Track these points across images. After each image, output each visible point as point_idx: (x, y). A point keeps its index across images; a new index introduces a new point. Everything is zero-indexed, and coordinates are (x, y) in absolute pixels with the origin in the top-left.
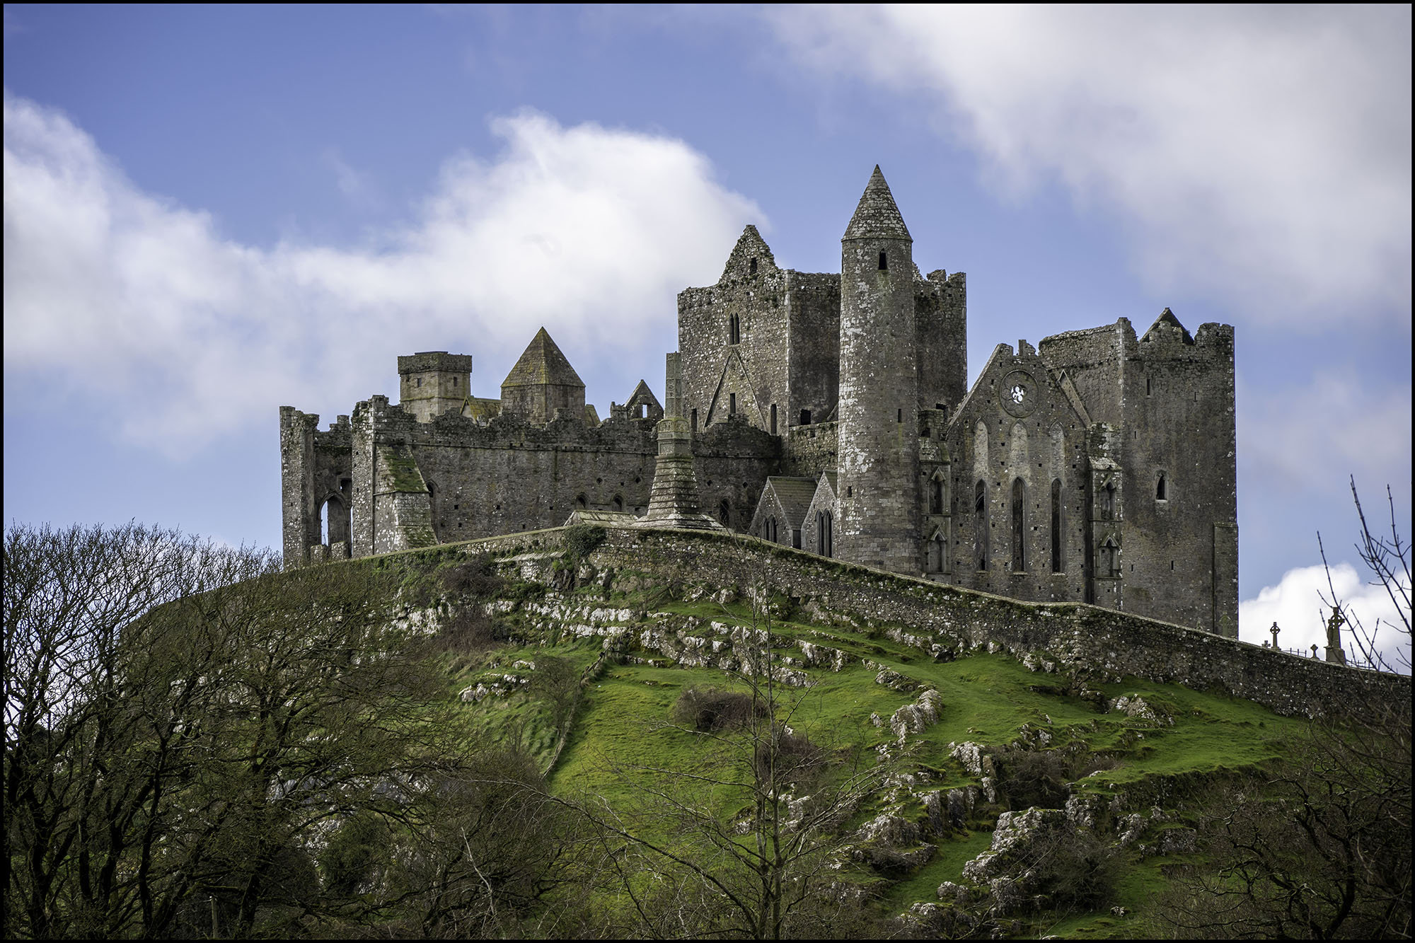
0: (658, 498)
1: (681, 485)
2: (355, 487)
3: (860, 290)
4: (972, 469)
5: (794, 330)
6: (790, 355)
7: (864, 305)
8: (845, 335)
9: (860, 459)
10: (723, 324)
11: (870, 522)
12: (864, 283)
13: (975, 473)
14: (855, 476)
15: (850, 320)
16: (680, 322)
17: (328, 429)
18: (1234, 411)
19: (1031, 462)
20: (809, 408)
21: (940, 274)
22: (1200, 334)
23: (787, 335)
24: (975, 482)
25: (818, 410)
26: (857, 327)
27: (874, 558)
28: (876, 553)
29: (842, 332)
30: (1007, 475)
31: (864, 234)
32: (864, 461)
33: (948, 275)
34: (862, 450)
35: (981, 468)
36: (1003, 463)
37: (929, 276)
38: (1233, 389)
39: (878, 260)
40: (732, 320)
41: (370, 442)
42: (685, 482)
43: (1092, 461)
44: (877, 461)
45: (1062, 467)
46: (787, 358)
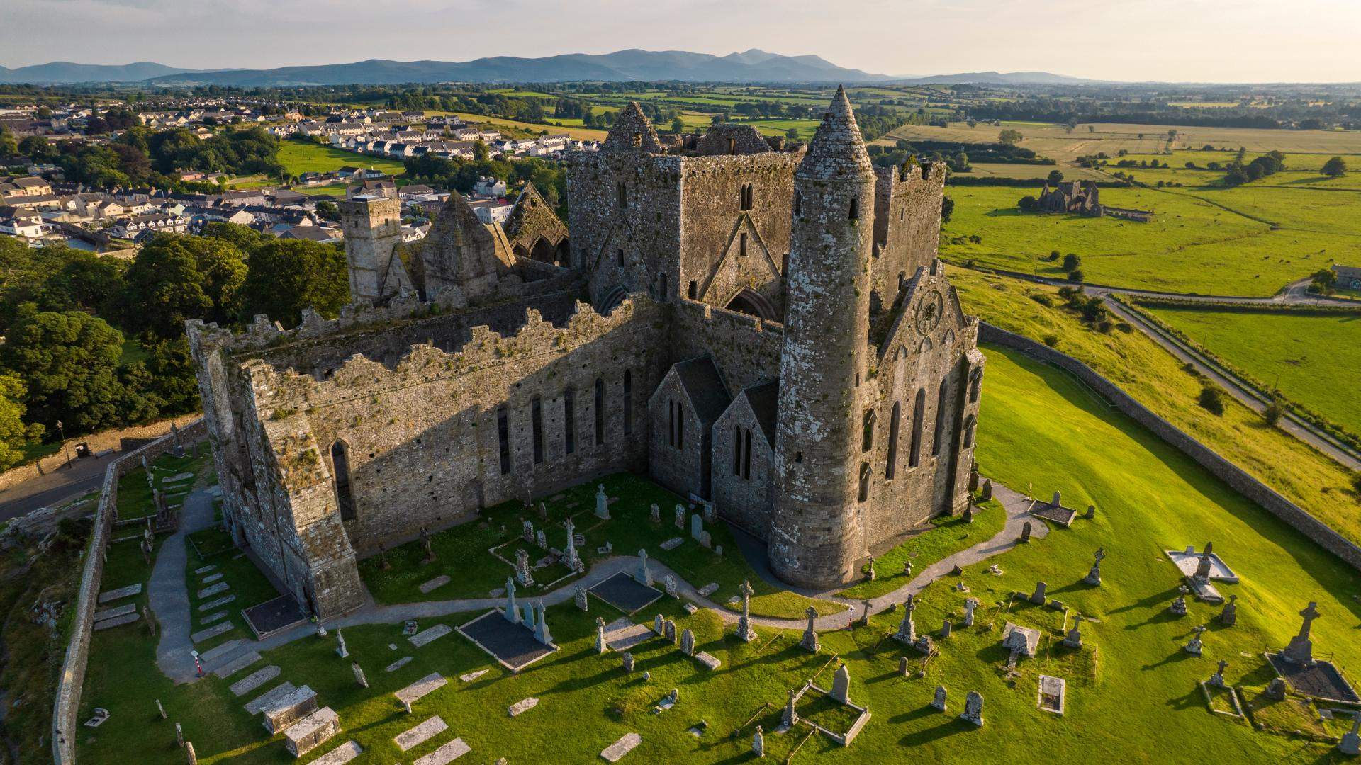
3: (824, 243)
4: (891, 394)
5: (686, 213)
7: (829, 262)
8: (803, 292)
9: (814, 428)
10: (610, 187)
11: (820, 491)
12: (830, 236)
13: (894, 397)
14: (806, 444)
15: (809, 276)
19: (930, 372)
20: (695, 279)
24: (893, 405)
26: (819, 286)
27: (823, 526)
28: (825, 521)
30: (914, 389)
31: (833, 176)
32: (819, 430)
34: (817, 418)
35: (898, 391)
36: (912, 381)
39: (848, 208)
40: (619, 187)
43: (968, 357)
44: (833, 431)
45: (948, 368)
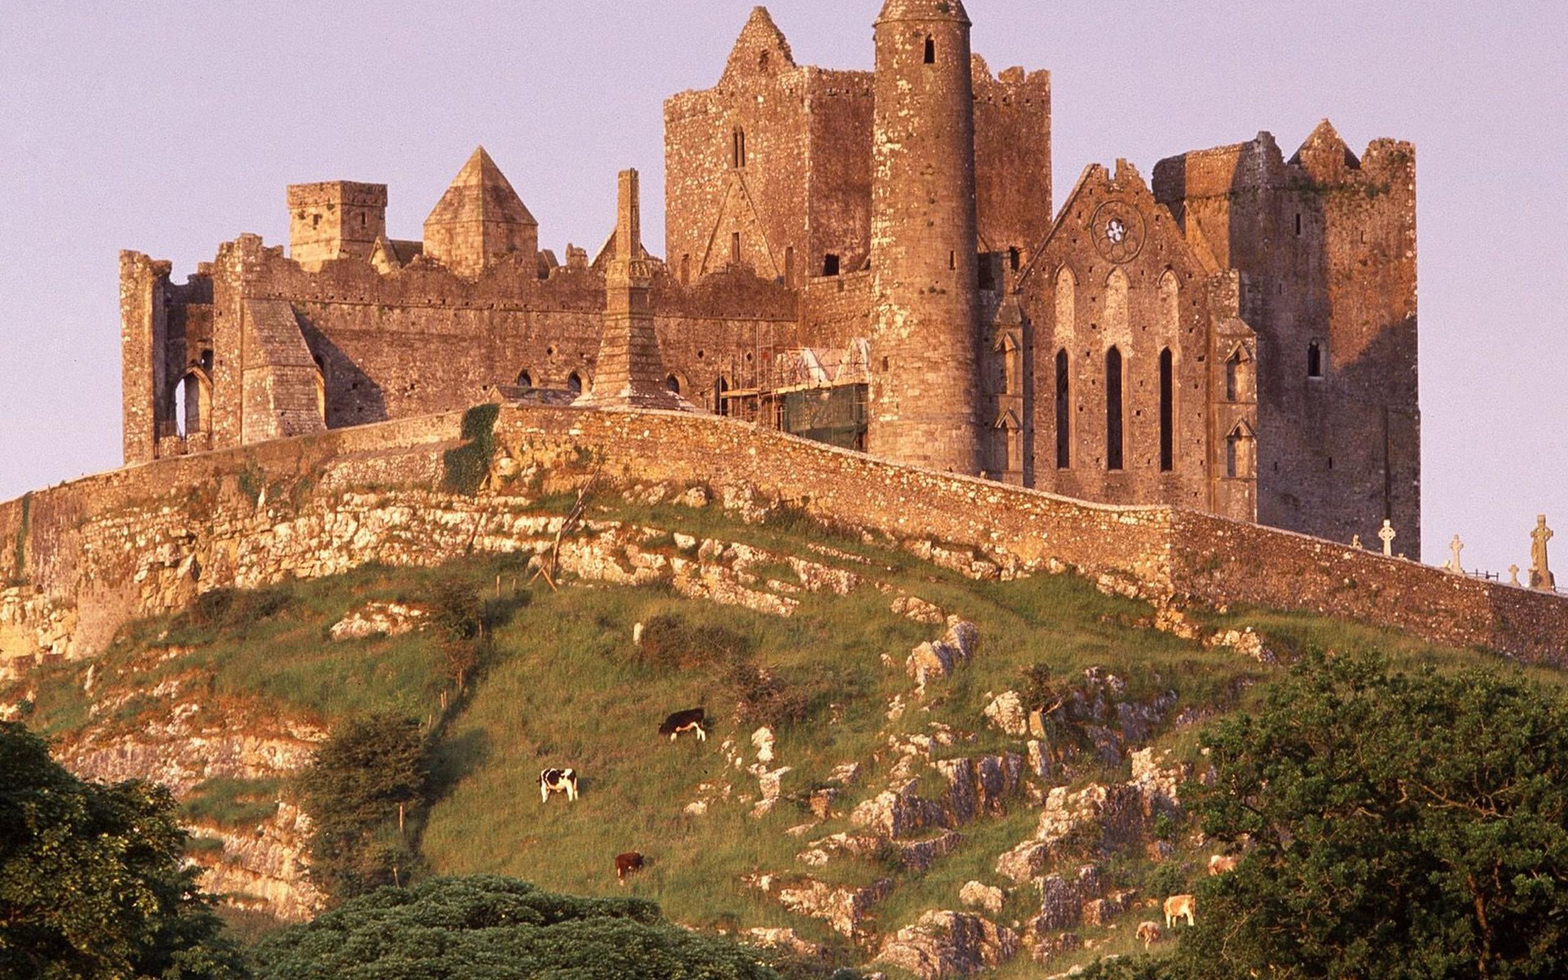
0: (607, 369)
1: (638, 350)
2: (216, 358)
3: (899, 92)
4: (1051, 333)
5: (816, 147)
6: (811, 180)
7: (905, 111)
8: (880, 152)
9: (899, 320)
10: (722, 140)
11: (911, 403)
12: (904, 82)
13: (1057, 340)
14: (893, 343)
15: (886, 133)
16: (667, 138)
17: (186, 282)
18: (1415, 256)
19: (1132, 324)
20: (836, 252)
21: (1016, 73)
22: (1368, 153)
23: (807, 154)
24: (1055, 351)
25: (849, 254)
26: (896, 143)
27: (917, 452)
28: (920, 445)
29: (875, 149)
30: (1101, 342)
31: (905, 13)
32: (905, 322)
33: (1027, 74)
34: (902, 307)
35: (1064, 333)
36: (1094, 326)
37: (1001, 76)
38: (1412, 226)
39: (923, 50)
40: (735, 135)
41: (237, 299)
42: (644, 347)
43: (1215, 323)
44: (920, 323)
45: (1174, 330)
46: (807, 186)
